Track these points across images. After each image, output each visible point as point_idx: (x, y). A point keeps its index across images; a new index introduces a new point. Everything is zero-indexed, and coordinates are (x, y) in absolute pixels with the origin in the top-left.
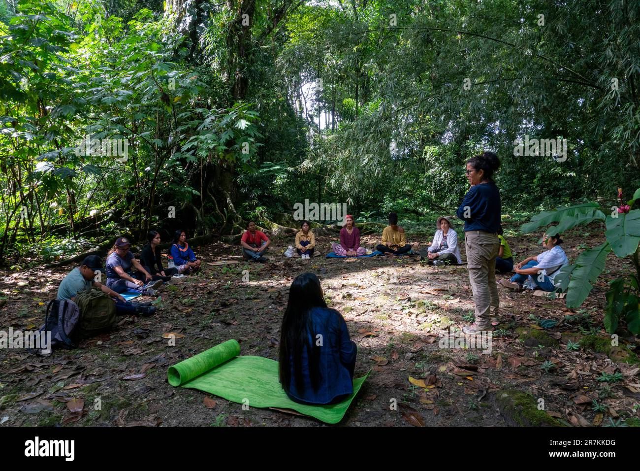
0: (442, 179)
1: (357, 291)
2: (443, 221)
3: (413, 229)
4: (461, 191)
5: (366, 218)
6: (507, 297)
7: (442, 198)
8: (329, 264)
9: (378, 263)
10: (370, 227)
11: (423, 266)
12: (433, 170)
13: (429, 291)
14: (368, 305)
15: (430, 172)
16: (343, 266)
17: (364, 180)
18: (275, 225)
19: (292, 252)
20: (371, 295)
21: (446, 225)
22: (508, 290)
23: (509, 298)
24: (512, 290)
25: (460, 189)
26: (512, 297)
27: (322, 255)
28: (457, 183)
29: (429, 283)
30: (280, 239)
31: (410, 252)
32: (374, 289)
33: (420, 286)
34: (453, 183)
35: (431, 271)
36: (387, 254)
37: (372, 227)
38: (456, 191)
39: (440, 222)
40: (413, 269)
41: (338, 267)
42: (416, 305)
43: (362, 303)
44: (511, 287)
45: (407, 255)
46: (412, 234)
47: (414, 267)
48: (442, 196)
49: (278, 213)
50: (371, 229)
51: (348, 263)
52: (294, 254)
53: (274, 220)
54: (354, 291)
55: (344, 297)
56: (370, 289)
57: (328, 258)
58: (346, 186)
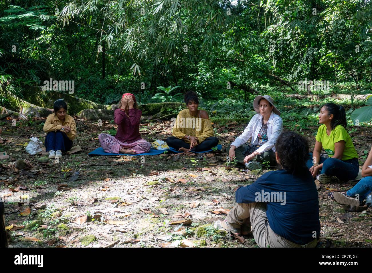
0: (287, 40)
1: (116, 209)
2: (263, 103)
3: (234, 112)
4: (314, 59)
5: (166, 95)
6: (338, 219)
7: (288, 68)
8: (90, 166)
9: (164, 165)
10: (170, 110)
11: (230, 170)
12: (275, 26)
13: (223, 210)
14: (123, 232)
15: (270, 29)
16: (109, 168)
17: (157, 36)
18: (26, 104)
19: (36, 146)
20: (134, 216)
21: (266, 109)
22: (341, 208)
23: (340, 221)
24: (347, 208)
25: (313, 55)
26: (345, 220)
27: (84, 150)
28: (309, 47)
29: (229, 196)
30: (30, 125)
31: (215, 149)
32: (142, 206)
33: (214, 201)
34: (303, 46)
35: (239, 178)
36: (182, 151)
37: (174, 109)
38: (307, 58)
39: (259, 103)
40: (214, 174)
41: (101, 170)
42: (196, 232)
43: (114, 229)
44: (348, 204)
45: (212, 152)
46: (231, 121)
47: (215, 172)
48: (287, 65)
49: (32, 85)
50: (171, 112)
51: (119, 164)
52: (41, 150)
53: (24, 96)
54: (109, 209)
55: (89, 219)
56: (135, 207)
57: (92, 155)
58: (130, 45)
